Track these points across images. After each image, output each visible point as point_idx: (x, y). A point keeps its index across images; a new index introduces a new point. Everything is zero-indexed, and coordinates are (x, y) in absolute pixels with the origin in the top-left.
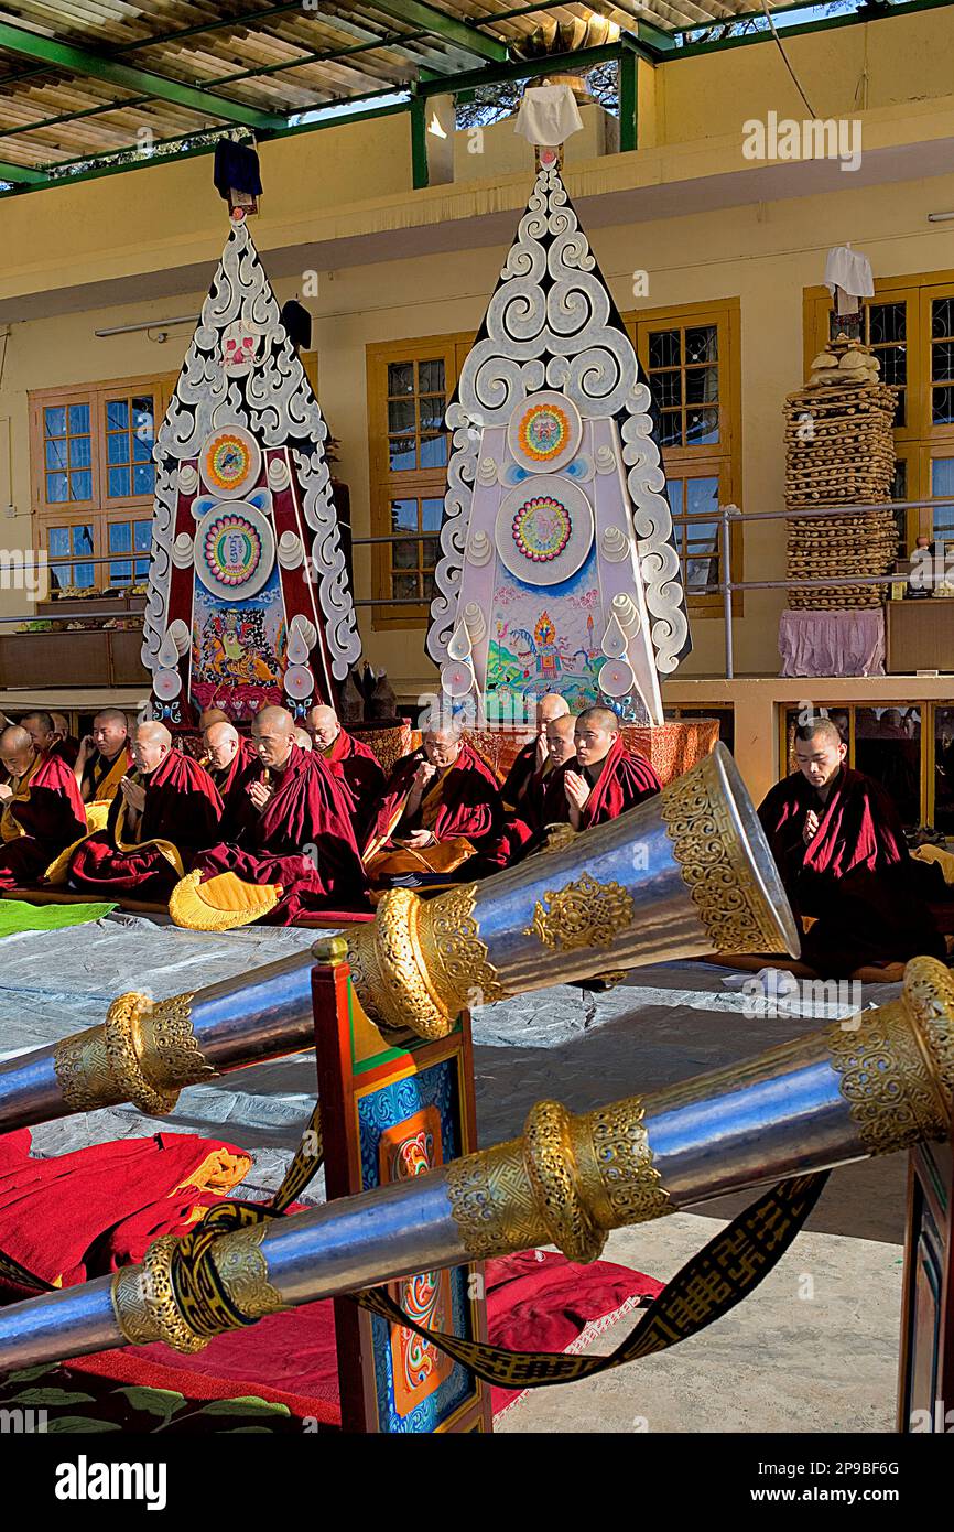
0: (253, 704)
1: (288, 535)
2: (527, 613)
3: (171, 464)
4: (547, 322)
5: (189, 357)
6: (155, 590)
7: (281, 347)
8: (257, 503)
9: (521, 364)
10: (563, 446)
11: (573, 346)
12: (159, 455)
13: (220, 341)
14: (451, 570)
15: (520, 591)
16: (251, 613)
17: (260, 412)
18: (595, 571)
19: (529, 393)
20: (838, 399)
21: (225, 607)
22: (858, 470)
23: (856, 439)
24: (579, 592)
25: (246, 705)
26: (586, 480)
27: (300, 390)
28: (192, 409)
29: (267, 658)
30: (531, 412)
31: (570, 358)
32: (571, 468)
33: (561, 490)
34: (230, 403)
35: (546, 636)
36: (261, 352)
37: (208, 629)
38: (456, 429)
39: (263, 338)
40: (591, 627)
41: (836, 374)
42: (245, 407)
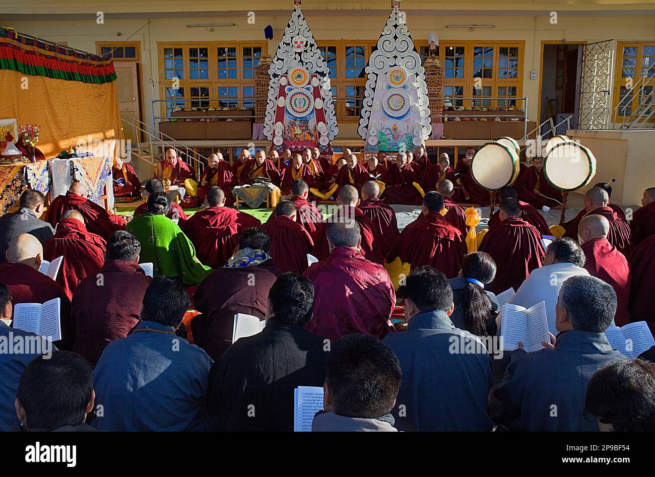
0: (305, 147)
1: (318, 100)
2: (390, 123)
3: (275, 76)
4: (395, 48)
5: (281, 44)
6: (268, 113)
7: (313, 45)
8: (308, 89)
9: (388, 58)
10: (402, 81)
11: (403, 55)
12: (270, 72)
13: (292, 41)
14: (366, 111)
15: (388, 118)
16: (304, 121)
17: (306, 63)
18: (409, 114)
19: (390, 66)
20: (434, 71)
21: (296, 119)
22: (438, 89)
23: (438, 81)
24: (405, 119)
25: (302, 147)
26: (408, 90)
27: (320, 58)
28: (282, 60)
29: (309, 133)
30: (394, 71)
31: (402, 58)
32: (404, 87)
33: (401, 92)
34: (296, 59)
35: (395, 130)
36: (306, 45)
37: (289, 124)
38: (369, 74)
39: (307, 42)
40: (408, 128)
41: (432, 64)
42: (301, 61)
